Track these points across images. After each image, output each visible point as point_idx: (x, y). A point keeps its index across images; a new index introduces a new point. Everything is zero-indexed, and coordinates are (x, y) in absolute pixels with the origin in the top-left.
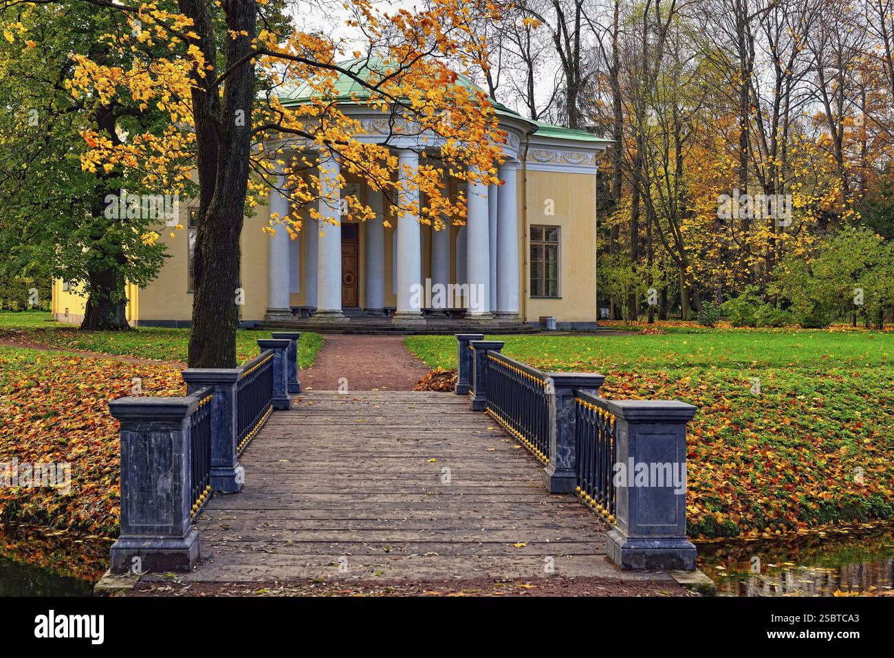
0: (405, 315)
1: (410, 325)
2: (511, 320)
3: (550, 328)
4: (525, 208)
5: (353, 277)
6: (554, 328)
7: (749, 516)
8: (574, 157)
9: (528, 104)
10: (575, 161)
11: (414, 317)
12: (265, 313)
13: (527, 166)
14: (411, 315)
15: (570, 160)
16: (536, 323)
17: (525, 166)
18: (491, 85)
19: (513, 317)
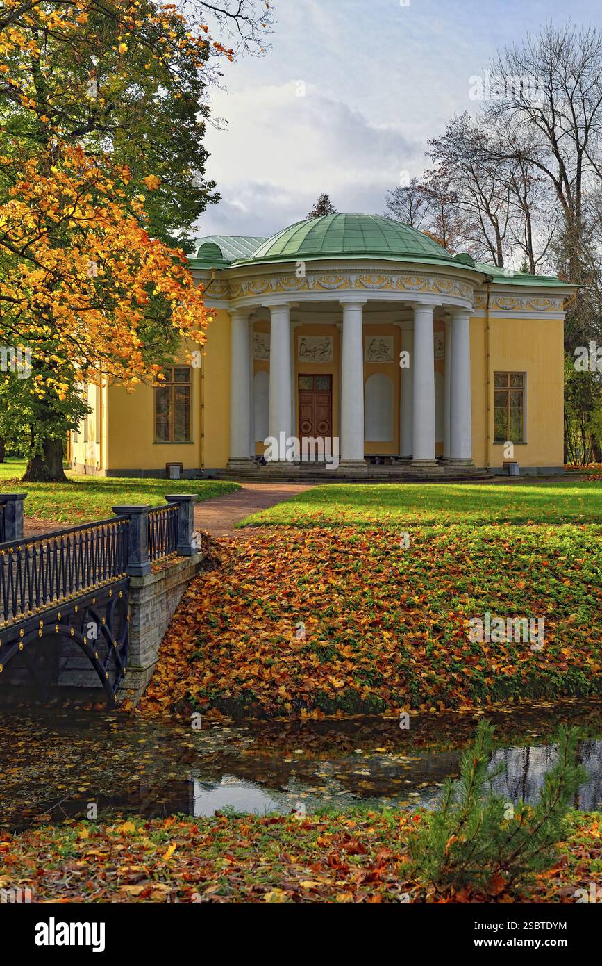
0: (347, 463)
1: (351, 473)
2: (463, 466)
3: (513, 473)
4: (488, 355)
5: (326, 425)
6: (517, 473)
7: (402, 691)
8: (541, 303)
9: (526, 251)
10: (542, 308)
11: (356, 465)
12: (227, 462)
13: (490, 314)
14: (353, 463)
15: (536, 307)
16: (499, 468)
17: (487, 315)
18: (498, 234)
19: (464, 463)
